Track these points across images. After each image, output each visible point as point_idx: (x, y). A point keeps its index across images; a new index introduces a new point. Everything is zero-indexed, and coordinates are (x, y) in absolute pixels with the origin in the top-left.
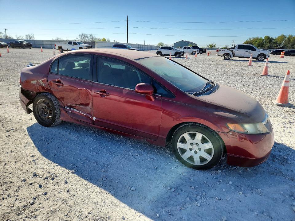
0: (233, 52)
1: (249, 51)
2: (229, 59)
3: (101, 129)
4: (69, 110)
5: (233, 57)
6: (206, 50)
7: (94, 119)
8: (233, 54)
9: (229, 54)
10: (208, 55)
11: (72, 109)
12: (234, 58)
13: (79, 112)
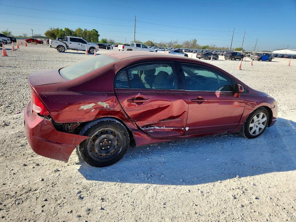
0: (66, 44)
1: (81, 44)
2: (64, 52)
3: (191, 137)
4: (150, 130)
5: (68, 49)
6: (15, 39)
7: (187, 129)
8: (67, 46)
9: (62, 46)
10: (26, 46)
11: (153, 128)
12: (68, 51)
13: (162, 128)
